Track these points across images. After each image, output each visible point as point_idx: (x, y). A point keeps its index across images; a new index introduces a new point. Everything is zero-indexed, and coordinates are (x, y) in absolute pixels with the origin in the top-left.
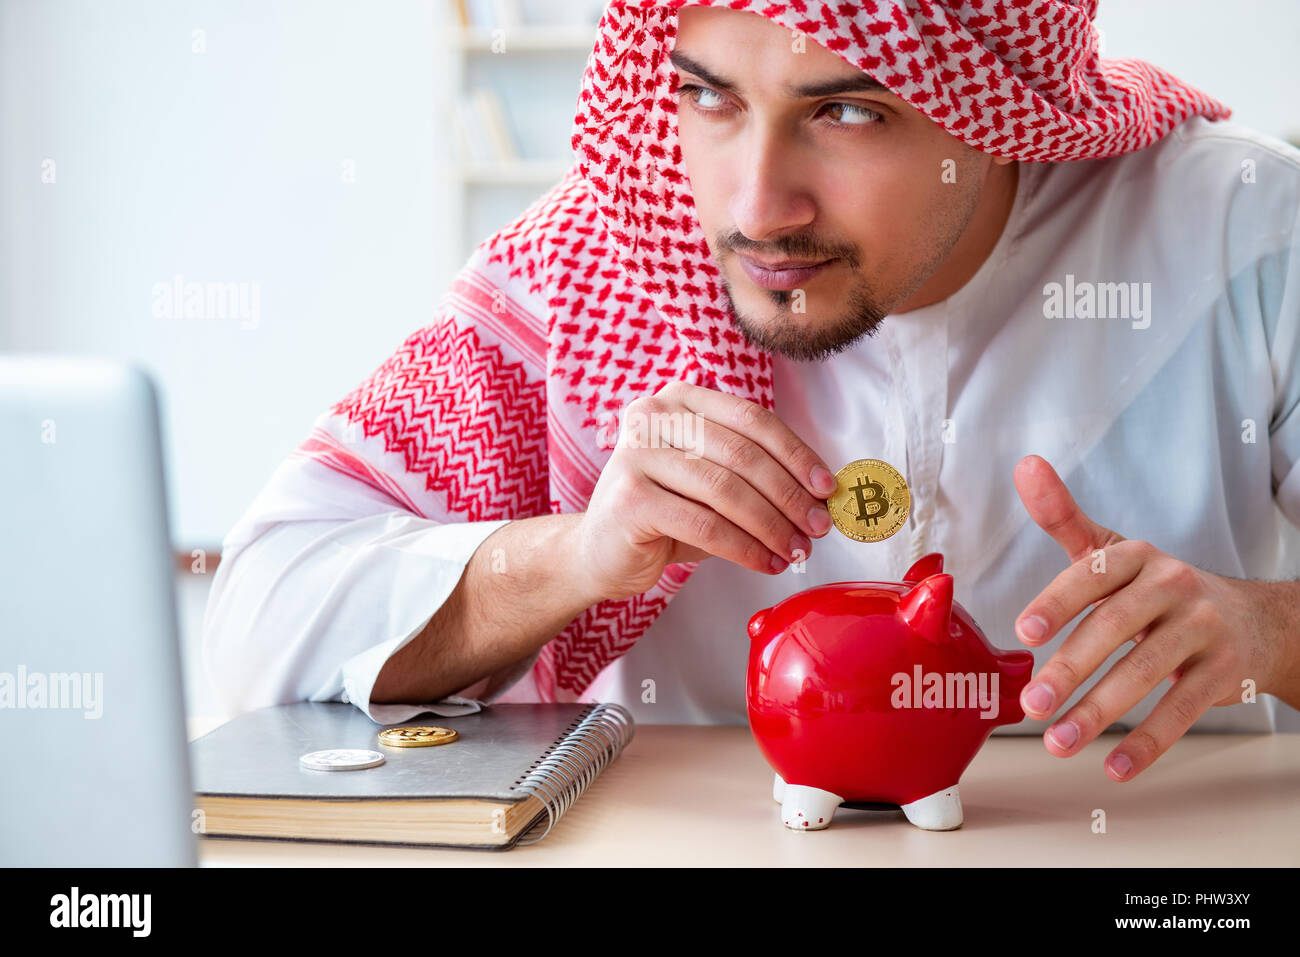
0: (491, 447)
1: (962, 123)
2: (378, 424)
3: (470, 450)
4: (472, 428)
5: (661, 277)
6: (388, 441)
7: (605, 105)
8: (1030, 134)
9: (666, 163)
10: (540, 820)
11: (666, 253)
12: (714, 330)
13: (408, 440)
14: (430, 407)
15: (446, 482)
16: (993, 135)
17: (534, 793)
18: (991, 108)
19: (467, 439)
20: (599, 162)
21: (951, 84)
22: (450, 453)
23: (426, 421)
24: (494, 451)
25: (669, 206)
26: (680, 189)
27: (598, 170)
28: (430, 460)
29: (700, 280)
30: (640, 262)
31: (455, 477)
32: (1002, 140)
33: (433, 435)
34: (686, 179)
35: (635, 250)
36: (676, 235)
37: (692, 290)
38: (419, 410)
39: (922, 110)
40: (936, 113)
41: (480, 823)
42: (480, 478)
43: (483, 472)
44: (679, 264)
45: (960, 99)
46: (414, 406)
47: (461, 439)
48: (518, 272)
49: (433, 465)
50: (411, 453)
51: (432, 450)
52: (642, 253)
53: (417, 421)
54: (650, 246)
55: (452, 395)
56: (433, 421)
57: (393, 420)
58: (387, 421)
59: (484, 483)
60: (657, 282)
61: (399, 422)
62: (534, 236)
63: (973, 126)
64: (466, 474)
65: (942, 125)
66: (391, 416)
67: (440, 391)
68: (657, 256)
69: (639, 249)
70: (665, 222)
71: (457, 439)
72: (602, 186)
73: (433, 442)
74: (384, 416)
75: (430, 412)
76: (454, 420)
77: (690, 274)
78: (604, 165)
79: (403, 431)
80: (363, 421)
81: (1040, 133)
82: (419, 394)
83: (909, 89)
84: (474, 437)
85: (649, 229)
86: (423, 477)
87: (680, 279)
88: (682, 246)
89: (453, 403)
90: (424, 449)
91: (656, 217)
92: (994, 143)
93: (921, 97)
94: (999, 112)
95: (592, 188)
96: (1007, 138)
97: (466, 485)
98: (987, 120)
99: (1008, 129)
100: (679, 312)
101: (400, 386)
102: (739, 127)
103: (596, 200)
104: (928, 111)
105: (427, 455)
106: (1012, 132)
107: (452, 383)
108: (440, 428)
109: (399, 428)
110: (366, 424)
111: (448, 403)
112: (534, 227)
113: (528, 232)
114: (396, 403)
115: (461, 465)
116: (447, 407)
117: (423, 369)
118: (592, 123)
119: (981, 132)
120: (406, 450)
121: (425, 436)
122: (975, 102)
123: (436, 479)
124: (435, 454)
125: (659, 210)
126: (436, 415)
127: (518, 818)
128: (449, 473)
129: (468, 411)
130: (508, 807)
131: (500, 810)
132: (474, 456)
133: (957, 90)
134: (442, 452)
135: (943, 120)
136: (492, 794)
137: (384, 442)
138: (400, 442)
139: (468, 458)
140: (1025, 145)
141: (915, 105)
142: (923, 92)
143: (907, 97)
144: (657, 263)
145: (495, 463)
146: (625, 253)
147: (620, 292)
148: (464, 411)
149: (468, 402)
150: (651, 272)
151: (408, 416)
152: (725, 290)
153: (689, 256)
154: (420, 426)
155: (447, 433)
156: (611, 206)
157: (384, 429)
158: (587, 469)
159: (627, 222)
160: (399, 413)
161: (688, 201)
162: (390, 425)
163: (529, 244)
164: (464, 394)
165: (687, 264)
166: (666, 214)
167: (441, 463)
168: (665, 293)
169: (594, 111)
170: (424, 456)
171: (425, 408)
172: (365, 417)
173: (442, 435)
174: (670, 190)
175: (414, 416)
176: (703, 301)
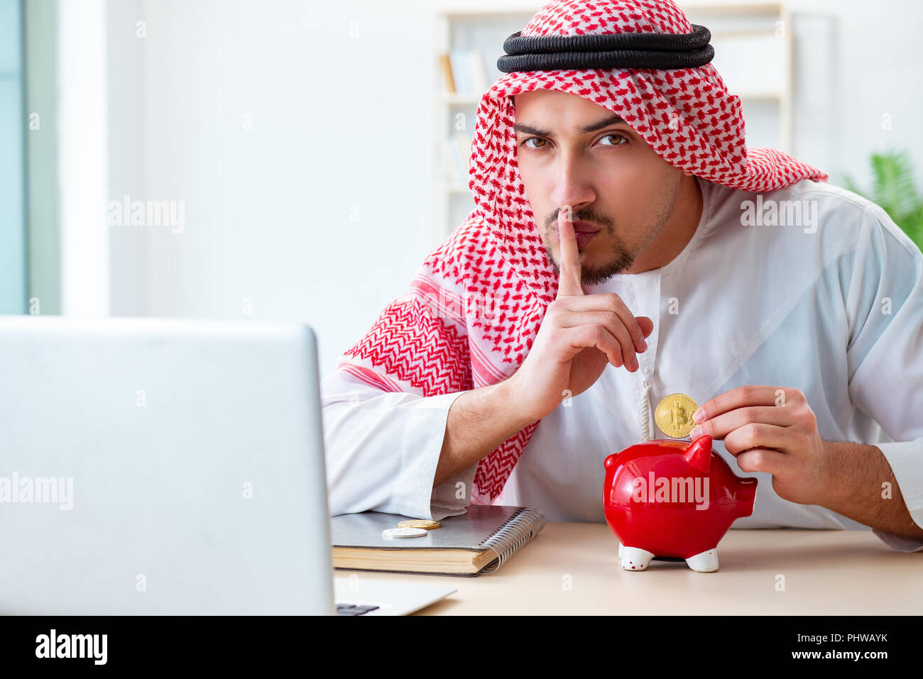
0: (446, 363)
1: (662, 148)
2: (381, 359)
3: (435, 365)
4: (435, 353)
5: (518, 256)
6: (387, 368)
7: (485, 159)
8: (699, 162)
9: (516, 194)
10: (494, 563)
11: (521, 242)
12: (546, 283)
13: (398, 366)
14: (409, 346)
15: (421, 384)
16: (679, 158)
17: (490, 547)
18: (678, 143)
19: (432, 359)
20: (485, 195)
21: (657, 127)
22: (422, 368)
23: (408, 354)
24: (448, 365)
25: (520, 217)
26: (525, 208)
27: (484, 199)
28: (411, 375)
29: (539, 256)
30: (507, 248)
31: (427, 381)
32: (684, 162)
33: (412, 361)
34: (528, 202)
35: (505, 242)
36: (526, 233)
37: (534, 262)
38: (402, 349)
39: (642, 136)
40: (650, 139)
41: (463, 562)
42: (441, 379)
43: (442, 376)
44: (528, 248)
45: (661, 135)
46: (400, 347)
47: (429, 360)
48: (448, 275)
49: (414, 376)
50: (401, 372)
51: (412, 369)
52: (508, 244)
53: (402, 355)
54: (512, 239)
55: (420, 340)
56: (411, 353)
57: (389, 356)
58: (385, 357)
59: (444, 381)
60: (517, 258)
61: (392, 357)
62: (456, 253)
63: (668, 151)
64: (433, 379)
65: (652, 146)
66: (387, 354)
67: (412, 338)
68: (516, 244)
69: (507, 241)
70: (517, 226)
71: (426, 360)
72: (487, 207)
73: (412, 365)
74: (384, 354)
75: (410, 349)
76: (424, 351)
77: (534, 253)
78: (487, 196)
79: (395, 361)
80: (371, 357)
81: (704, 162)
82: (401, 341)
83: (636, 124)
84: (436, 358)
85: (510, 230)
86: (409, 382)
87: (528, 256)
88: (528, 238)
89: (421, 343)
90: (408, 369)
91: (513, 224)
92: (679, 163)
93: (642, 129)
94: (683, 146)
95: (481, 209)
96: (687, 162)
97: (433, 384)
98: (676, 150)
99: (687, 157)
100: (528, 274)
101: (389, 337)
102: (553, 157)
103: (484, 215)
104: (646, 137)
105: (410, 372)
106: (689, 159)
107: (418, 334)
108: (416, 356)
109: (393, 360)
110: (373, 359)
111: (418, 344)
112: (453, 250)
113: (451, 253)
114: (389, 347)
115: (430, 374)
116: (418, 345)
117: (399, 328)
118: (479, 172)
119: (673, 155)
120: (398, 371)
121: (407, 362)
122: (670, 138)
123: (416, 382)
124: (414, 371)
125: (515, 220)
126: (413, 350)
127: (483, 561)
128: (422, 379)
129: (431, 345)
130: (478, 554)
131: (474, 555)
132: (437, 368)
133: (660, 130)
134: (418, 369)
135: (653, 143)
136: (469, 547)
137: (385, 369)
138: (394, 367)
139: (433, 370)
140: (696, 168)
141: (639, 133)
142: (644, 126)
143: (635, 127)
144: (516, 248)
145: (449, 371)
146: (500, 242)
147: (505, 283)
148: (428, 346)
149: (429, 341)
150: (513, 253)
151: (397, 353)
152: (552, 261)
153: (533, 243)
154: (405, 357)
155: (421, 357)
156: (493, 218)
157: (385, 362)
158: (495, 373)
159: (501, 226)
160: (392, 353)
161: (530, 214)
162: (387, 359)
163: (453, 258)
164: (426, 337)
165: (532, 248)
166: (519, 222)
167: (418, 374)
168: (521, 264)
169: (479, 164)
170: (407, 373)
171: (406, 347)
172: (372, 355)
173: (417, 361)
174: (519, 209)
175: (400, 352)
176: (541, 268)
